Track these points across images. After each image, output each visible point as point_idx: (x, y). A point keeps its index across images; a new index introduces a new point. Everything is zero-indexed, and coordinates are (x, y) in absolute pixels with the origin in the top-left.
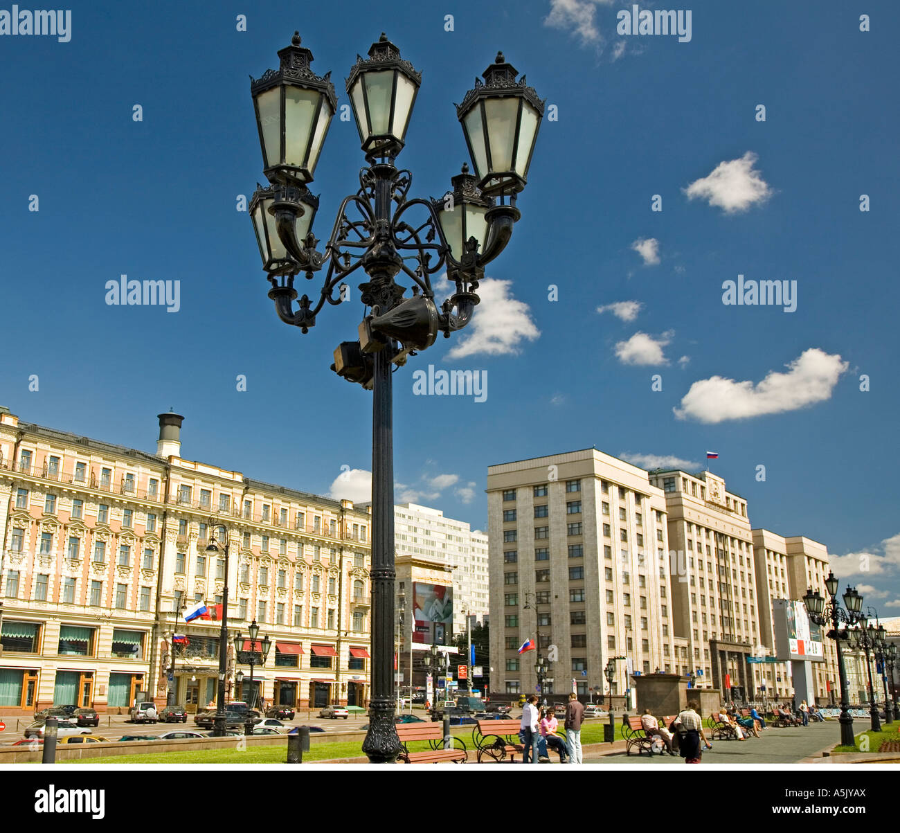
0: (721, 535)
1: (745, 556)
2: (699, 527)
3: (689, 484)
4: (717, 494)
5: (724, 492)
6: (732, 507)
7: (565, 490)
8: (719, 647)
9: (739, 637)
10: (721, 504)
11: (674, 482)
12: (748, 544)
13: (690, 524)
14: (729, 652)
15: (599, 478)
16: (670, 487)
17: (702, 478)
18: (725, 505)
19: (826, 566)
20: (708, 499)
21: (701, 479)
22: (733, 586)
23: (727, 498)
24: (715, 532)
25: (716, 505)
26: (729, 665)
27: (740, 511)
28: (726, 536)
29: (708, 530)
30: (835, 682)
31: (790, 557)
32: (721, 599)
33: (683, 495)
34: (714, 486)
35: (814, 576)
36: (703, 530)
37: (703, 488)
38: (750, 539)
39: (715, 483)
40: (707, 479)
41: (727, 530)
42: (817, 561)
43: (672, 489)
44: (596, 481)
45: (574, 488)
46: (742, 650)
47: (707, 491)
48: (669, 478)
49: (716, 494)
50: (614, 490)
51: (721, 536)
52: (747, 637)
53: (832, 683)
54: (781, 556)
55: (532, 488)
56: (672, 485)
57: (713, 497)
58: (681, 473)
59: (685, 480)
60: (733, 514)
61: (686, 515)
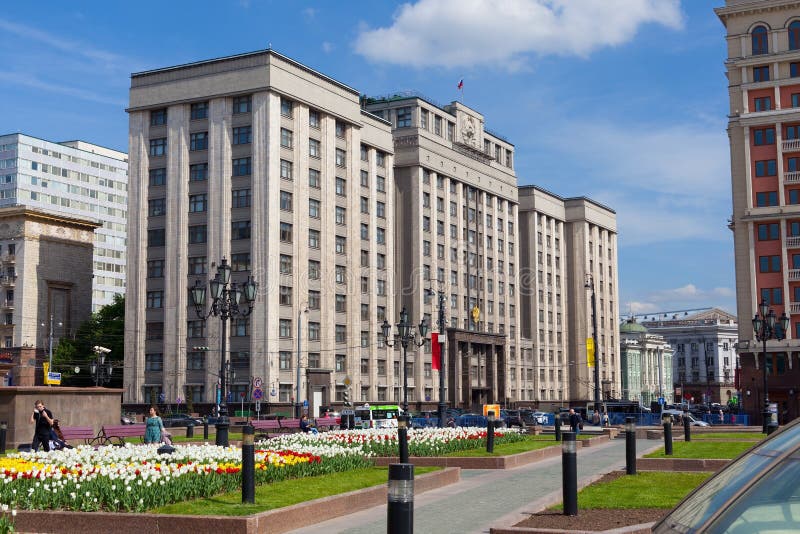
0: (474, 189)
1: (507, 219)
2: (441, 177)
3: (431, 118)
4: (472, 134)
5: (482, 132)
6: (493, 154)
7: (231, 110)
8: (458, 337)
9: (491, 324)
10: (477, 147)
11: (410, 114)
12: (511, 204)
13: (428, 171)
14: (472, 344)
15: (277, 94)
16: (405, 120)
17: (452, 111)
18: (482, 149)
19: (614, 237)
20: (459, 138)
21: (450, 113)
22: (486, 258)
23: (487, 141)
24: (465, 186)
25: (468, 148)
26: (474, 361)
27: (504, 159)
28: (481, 192)
29: (454, 182)
30: (613, 381)
31: (568, 224)
32: (467, 275)
33: (421, 132)
34: (469, 123)
35: (596, 249)
36: (447, 182)
37: (451, 124)
38: (515, 197)
39: (470, 120)
40: (458, 114)
41: (483, 184)
42: (601, 229)
43: (408, 123)
44: (272, 97)
45: (244, 108)
46: (491, 341)
47: (458, 128)
48: (405, 108)
49: (470, 135)
50: (302, 113)
51: (474, 191)
52: (502, 325)
53: (609, 383)
54: (558, 221)
55: (188, 107)
56: (408, 117)
57: (466, 138)
58: (419, 101)
59: (425, 111)
60: (493, 163)
61: (423, 160)
